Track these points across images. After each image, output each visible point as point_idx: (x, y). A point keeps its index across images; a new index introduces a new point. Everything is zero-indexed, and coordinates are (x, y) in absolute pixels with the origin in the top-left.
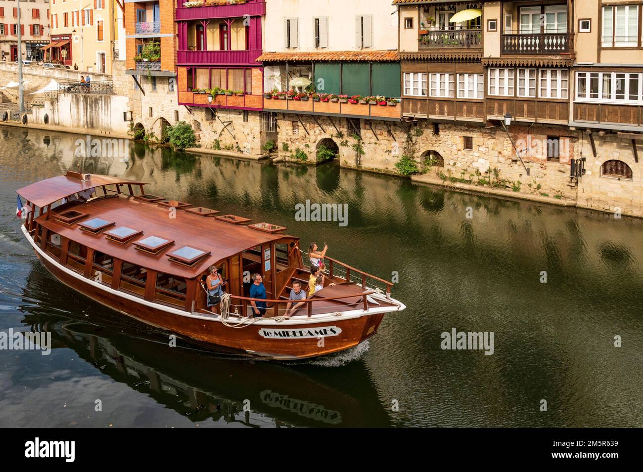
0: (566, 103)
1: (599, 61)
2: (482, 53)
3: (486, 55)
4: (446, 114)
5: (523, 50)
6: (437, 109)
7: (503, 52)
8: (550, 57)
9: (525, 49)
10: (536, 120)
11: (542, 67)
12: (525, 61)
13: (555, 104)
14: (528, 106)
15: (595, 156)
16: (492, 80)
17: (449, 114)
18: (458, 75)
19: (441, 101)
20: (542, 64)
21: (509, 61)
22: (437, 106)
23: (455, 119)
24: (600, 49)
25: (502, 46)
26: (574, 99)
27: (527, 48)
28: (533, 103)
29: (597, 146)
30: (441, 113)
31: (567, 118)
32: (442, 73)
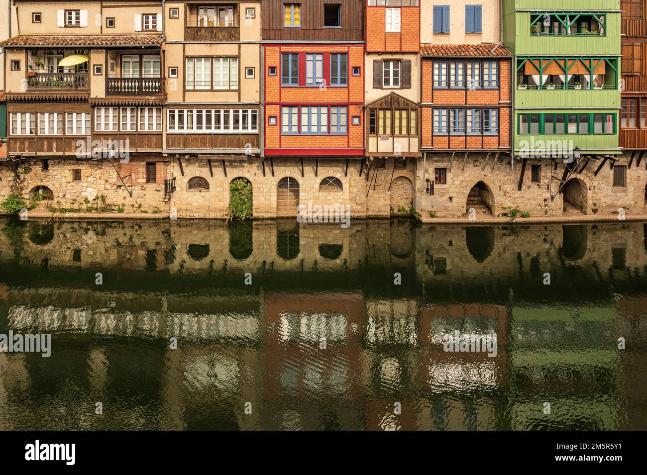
0: (160, 135)
1: (184, 100)
2: (89, 94)
3: (93, 96)
4: (54, 151)
5: (125, 92)
6: (46, 146)
7: (108, 93)
8: (147, 97)
9: (126, 90)
10: (137, 150)
11: (141, 106)
12: (126, 100)
13: (151, 136)
14: (130, 138)
15: (183, 175)
16: (99, 118)
17: (58, 150)
18: (66, 114)
19: (50, 139)
20: (140, 103)
21: (113, 101)
22: (46, 143)
23: (64, 154)
24: (185, 91)
25: (107, 88)
26: (166, 131)
27: (128, 89)
28: (134, 136)
29: (184, 167)
30: (50, 149)
31: (161, 147)
32: (51, 113)
